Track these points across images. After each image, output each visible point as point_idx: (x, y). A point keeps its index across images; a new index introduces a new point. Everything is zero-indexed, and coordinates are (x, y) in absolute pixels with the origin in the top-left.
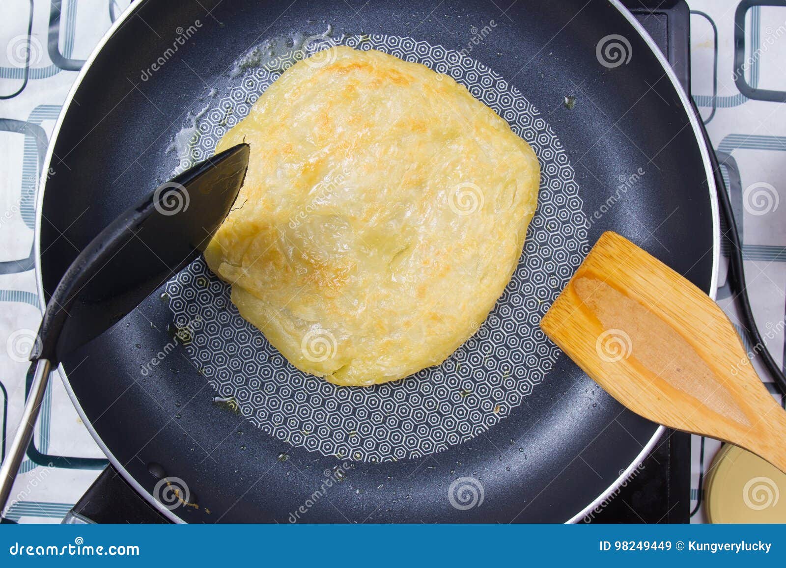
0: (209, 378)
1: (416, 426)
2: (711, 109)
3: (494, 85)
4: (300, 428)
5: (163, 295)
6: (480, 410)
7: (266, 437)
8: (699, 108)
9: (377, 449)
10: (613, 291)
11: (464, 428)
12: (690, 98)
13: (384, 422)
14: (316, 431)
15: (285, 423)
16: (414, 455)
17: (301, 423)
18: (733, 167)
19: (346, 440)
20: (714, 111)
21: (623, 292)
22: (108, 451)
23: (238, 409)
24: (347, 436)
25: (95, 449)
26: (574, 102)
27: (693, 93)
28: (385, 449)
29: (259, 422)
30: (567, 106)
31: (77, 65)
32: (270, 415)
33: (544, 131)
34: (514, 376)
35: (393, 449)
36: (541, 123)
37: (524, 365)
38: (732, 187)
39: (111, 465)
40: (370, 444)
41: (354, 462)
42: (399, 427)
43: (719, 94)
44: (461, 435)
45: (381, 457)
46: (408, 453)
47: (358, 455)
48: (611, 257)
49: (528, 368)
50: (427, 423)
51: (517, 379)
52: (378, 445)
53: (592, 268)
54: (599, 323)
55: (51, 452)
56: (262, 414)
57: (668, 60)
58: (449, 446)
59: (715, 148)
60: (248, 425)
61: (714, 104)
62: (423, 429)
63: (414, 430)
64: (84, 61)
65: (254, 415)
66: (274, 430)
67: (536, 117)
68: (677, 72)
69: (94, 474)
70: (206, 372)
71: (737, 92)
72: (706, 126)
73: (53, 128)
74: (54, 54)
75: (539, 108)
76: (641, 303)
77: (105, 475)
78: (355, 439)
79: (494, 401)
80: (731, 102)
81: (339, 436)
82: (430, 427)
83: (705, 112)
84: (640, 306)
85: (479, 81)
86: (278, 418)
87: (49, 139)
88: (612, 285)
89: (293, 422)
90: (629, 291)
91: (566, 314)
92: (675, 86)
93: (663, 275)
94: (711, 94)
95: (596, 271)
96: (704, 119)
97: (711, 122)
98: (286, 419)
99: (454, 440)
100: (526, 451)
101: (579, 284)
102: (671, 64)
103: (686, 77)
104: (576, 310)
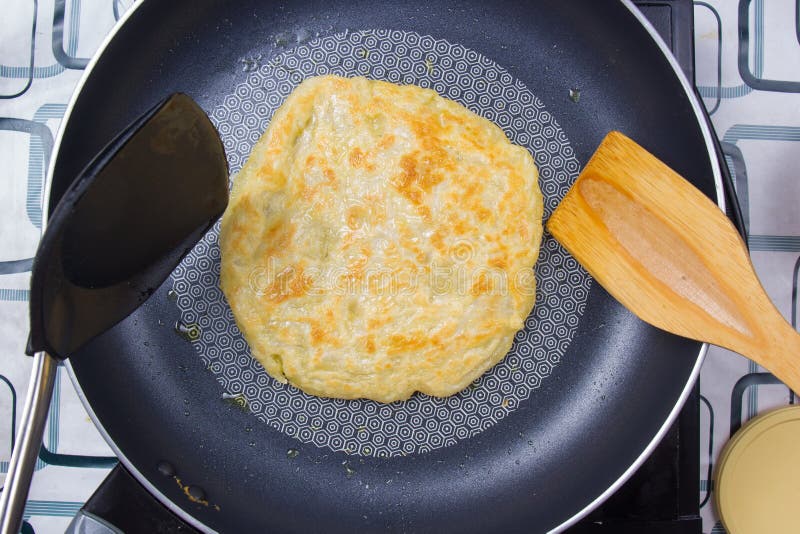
0: (218, 376)
1: (425, 421)
2: (716, 99)
3: (498, 79)
4: (309, 423)
5: (170, 293)
6: (489, 403)
7: (276, 434)
8: (704, 99)
9: (386, 444)
10: (619, 195)
11: (473, 421)
12: (695, 89)
13: (393, 417)
14: (324, 427)
15: (294, 419)
16: (423, 450)
17: (310, 419)
18: (738, 158)
19: (355, 436)
20: (719, 101)
21: (629, 196)
22: (118, 449)
23: (247, 405)
24: (356, 431)
25: (104, 447)
26: (579, 94)
27: (697, 85)
28: (394, 444)
29: (268, 418)
30: (572, 99)
31: (82, 63)
32: (279, 411)
33: (549, 124)
34: (522, 370)
35: (402, 443)
36: (546, 116)
37: (532, 358)
38: (738, 178)
39: (121, 462)
40: (379, 439)
41: (364, 457)
42: (408, 421)
43: (723, 85)
44: (470, 429)
45: (391, 451)
46: (417, 447)
47: (367, 451)
48: (616, 159)
49: (536, 361)
50: (436, 418)
51: (525, 372)
52: (387, 439)
53: (597, 170)
54: (605, 227)
55: (60, 451)
56: (271, 411)
57: (672, 52)
58: (458, 439)
59: (721, 138)
60: (257, 421)
61: (719, 94)
62: (433, 423)
63: (424, 425)
64: (89, 60)
65: (263, 411)
66: (283, 426)
67: (541, 110)
68: (681, 64)
69: (104, 472)
70: (214, 369)
71: (741, 82)
72: (711, 117)
73: (58, 127)
74: (59, 53)
75: (544, 101)
76: (647, 209)
77: (115, 473)
78: (363, 435)
79: (503, 395)
80: (735, 93)
81: (348, 431)
82: (439, 421)
83: (710, 103)
84: (645, 211)
85: (484, 74)
86: (287, 414)
87: (54, 137)
88: (618, 188)
89: (302, 418)
90: (634, 194)
91: (572, 216)
92: (680, 78)
93: (668, 179)
94: (716, 85)
95: (602, 173)
96: (709, 111)
97: (717, 112)
98: (295, 415)
99: (463, 434)
100: (535, 444)
101: (585, 185)
102: (675, 56)
103: (691, 68)
104: (582, 213)
